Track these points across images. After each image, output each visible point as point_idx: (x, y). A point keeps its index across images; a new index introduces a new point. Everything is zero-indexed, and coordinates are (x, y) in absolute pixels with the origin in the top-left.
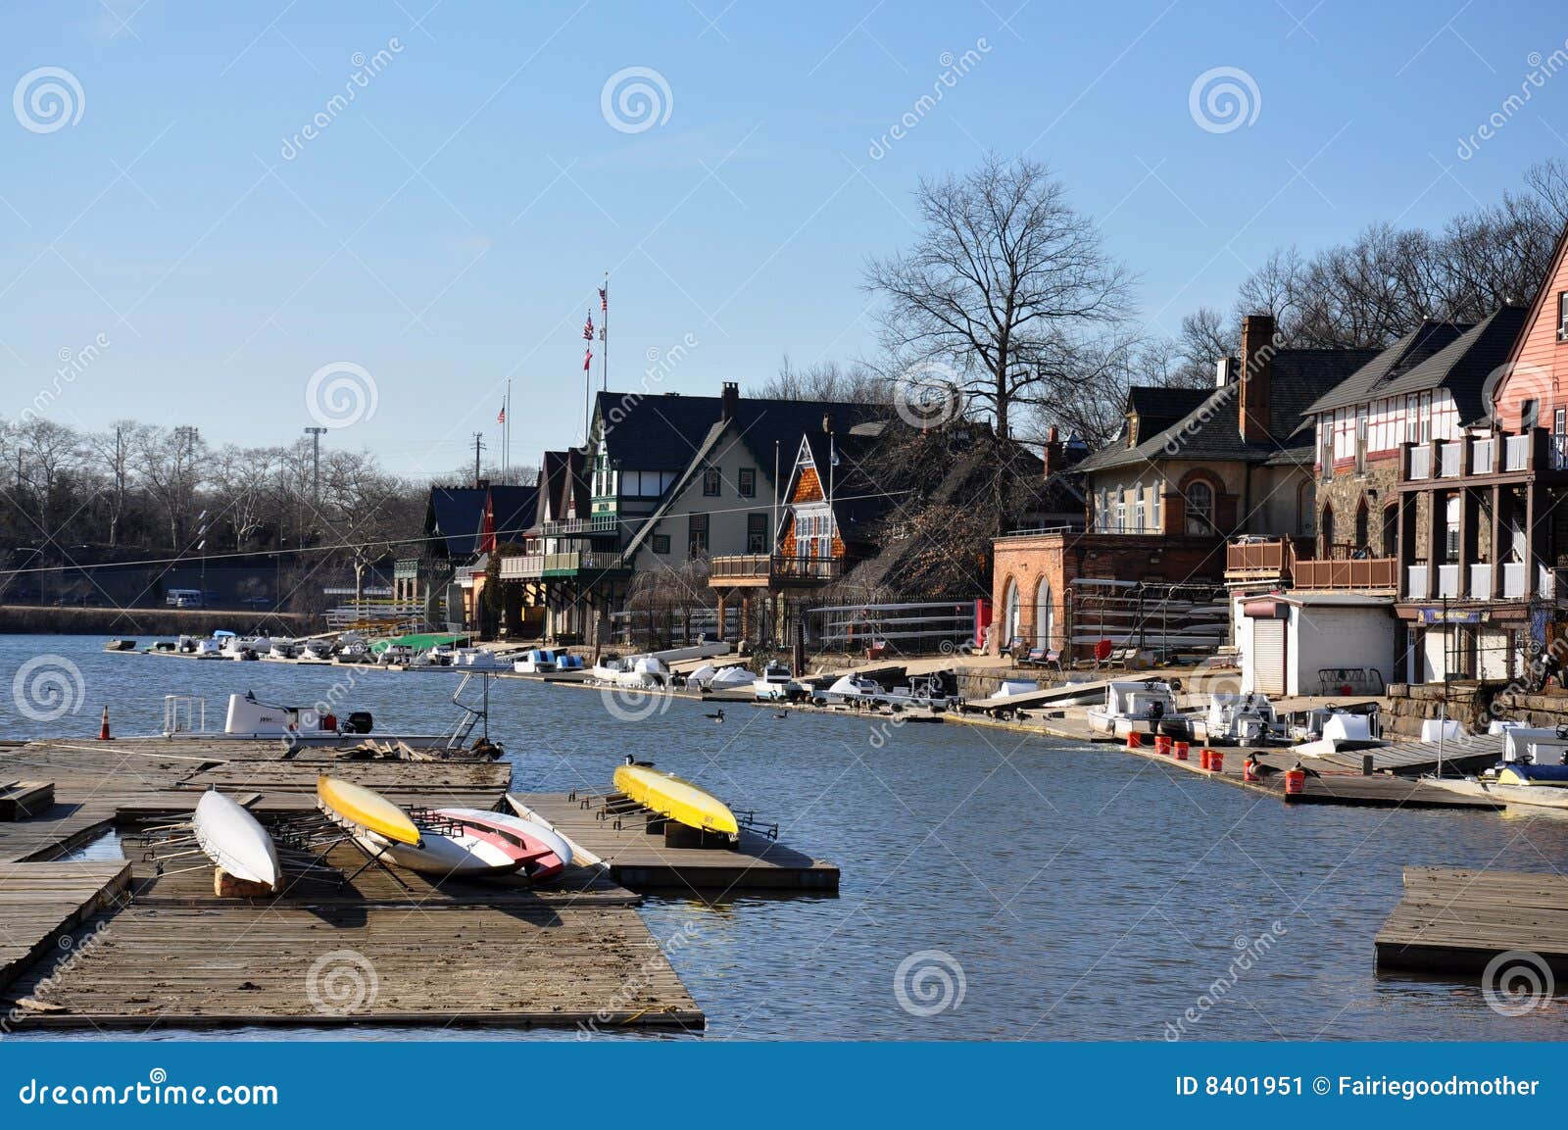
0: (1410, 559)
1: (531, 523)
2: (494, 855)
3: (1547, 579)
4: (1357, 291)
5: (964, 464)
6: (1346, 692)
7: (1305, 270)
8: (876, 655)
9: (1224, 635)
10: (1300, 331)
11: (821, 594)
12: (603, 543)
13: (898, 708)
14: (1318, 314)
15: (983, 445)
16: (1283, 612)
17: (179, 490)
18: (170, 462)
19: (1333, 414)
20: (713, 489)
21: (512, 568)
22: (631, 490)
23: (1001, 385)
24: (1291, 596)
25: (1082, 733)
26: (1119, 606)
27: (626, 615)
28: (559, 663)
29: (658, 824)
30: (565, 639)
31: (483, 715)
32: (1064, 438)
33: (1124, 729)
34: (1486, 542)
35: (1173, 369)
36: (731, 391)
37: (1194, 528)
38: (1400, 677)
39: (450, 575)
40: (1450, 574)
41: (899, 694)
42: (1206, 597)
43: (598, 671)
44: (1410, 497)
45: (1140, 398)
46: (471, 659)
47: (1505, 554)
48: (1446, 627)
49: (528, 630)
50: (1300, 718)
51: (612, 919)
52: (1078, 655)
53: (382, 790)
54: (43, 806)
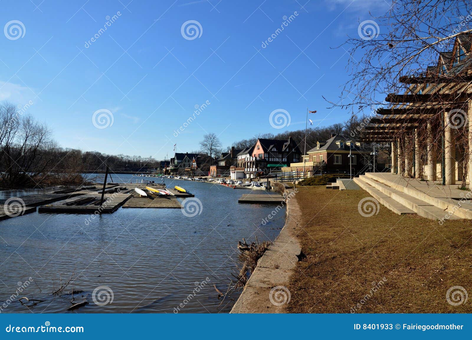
0: (245, 168)
1: (169, 165)
2: (164, 194)
3: (256, 169)
4: (241, 145)
5: (208, 159)
6: (240, 179)
7: (237, 143)
8: (200, 176)
9: (230, 174)
10: (237, 148)
11: (195, 171)
12: (176, 166)
13: (201, 181)
14: (238, 147)
15: (209, 158)
16: (235, 172)
17: (139, 162)
18: (138, 159)
19: (239, 155)
20: (185, 162)
21: (168, 169)
22: (178, 162)
23: (211, 152)
24: (236, 171)
25: (217, 183)
26: (221, 172)
27: (178, 173)
28: (172, 177)
29: (179, 191)
30: (172, 175)
31: (164, 181)
32: (217, 157)
33: (221, 183)
34: (251, 166)
35: (226, 151)
36: (187, 153)
37: (227, 165)
38: (244, 178)
39: (162, 169)
40: (249, 169)
41: (202, 180)
42: (228, 171)
43: (175, 178)
44: (245, 163)
45: (223, 154)
46: (164, 177)
47: (253, 167)
48: (248, 174)
49: (169, 174)
50: (236, 182)
51: (174, 199)
52: (218, 176)
53: (154, 188)
54: (125, 189)
